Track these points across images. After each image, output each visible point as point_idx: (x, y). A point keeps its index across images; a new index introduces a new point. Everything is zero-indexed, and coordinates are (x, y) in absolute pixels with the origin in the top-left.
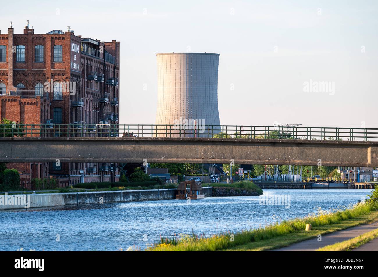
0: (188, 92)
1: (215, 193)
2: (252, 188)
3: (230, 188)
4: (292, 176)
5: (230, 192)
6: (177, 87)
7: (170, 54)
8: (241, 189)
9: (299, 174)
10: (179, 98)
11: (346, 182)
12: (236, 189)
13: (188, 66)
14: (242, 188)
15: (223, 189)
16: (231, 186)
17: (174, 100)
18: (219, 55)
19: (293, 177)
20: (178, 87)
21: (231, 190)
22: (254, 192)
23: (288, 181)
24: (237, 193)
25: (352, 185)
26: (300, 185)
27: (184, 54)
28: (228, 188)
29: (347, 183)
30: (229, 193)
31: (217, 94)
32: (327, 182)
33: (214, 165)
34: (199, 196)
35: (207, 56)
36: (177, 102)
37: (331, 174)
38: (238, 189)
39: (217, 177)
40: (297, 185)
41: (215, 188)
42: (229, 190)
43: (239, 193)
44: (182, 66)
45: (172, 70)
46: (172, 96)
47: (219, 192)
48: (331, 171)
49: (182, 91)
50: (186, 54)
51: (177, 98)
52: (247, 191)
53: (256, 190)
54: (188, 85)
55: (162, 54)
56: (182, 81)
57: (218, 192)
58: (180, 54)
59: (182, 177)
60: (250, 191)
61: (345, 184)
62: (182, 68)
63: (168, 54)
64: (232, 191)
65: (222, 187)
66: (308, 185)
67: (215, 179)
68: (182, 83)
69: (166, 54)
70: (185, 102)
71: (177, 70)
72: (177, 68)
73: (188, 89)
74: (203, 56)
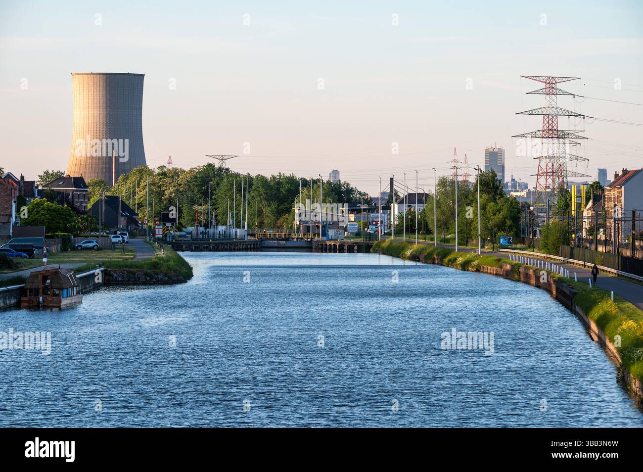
0: (108, 118)
1: (109, 279)
2: (173, 271)
3: (135, 270)
4: (234, 230)
5: (136, 276)
6: (95, 113)
7: (88, 74)
8: (154, 272)
9: (244, 227)
10: (98, 124)
11: (309, 240)
12: (146, 272)
13: (108, 88)
14: (156, 270)
15: (123, 272)
16: (137, 267)
17: (92, 127)
18: (144, 75)
19: (236, 232)
20: (97, 112)
21: (137, 274)
22: (177, 276)
23: (228, 237)
24: (148, 278)
25: (318, 244)
26: (246, 245)
27: (103, 74)
28: (132, 270)
29: (312, 240)
30: (133, 279)
31: (141, 120)
32: (282, 240)
33: (125, 213)
34: (69, 298)
35: (131, 76)
36: (95, 129)
37: (280, 220)
38: (149, 271)
39: (126, 235)
40: (241, 244)
41: (109, 270)
42: (134, 273)
43: (152, 278)
44: (101, 88)
45: (90, 93)
46: (90, 122)
47: (116, 278)
48: (281, 216)
49: (101, 117)
50: (106, 74)
51: (95, 124)
52: (166, 275)
53: (180, 272)
54: (108, 110)
55: (78, 74)
56: (101, 105)
57: (114, 278)
58: (100, 74)
59: (69, 239)
60: (169, 274)
61: (308, 242)
62: (101, 90)
63: (85, 74)
64: (140, 276)
65: (122, 269)
66: (257, 244)
67: (123, 238)
68: (101, 107)
69: (83, 74)
70: (105, 130)
71: (95, 93)
72: (95, 91)
73: (108, 115)
74: (125, 76)
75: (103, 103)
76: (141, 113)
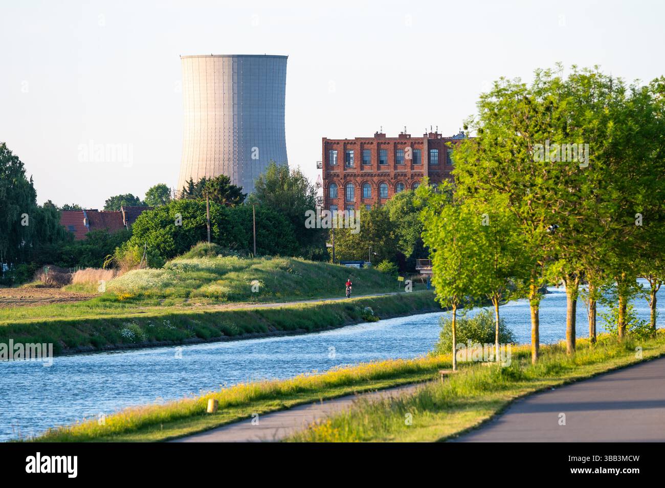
0: (236, 121)
6: (217, 113)
7: (206, 57)
10: (222, 131)
13: (236, 77)
17: (213, 134)
18: (286, 58)
20: (220, 113)
27: (229, 56)
31: (284, 123)
35: (268, 59)
36: (217, 138)
44: (226, 78)
45: (209, 85)
46: (210, 128)
49: (227, 120)
50: (233, 56)
51: (218, 131)
54: (236, 109)
55: (192, 57)
56: (226, 102)
58: (223, 56)
62: (226, 80)
63: (202, 57)
68: (226, 106)
69: (198, 57)
70: (232, 138)
71: (217, 85)
72: (217, 81)
73: (236, 117)
74: (261, 59)
75: (229, 100)
76: (284, 112)
